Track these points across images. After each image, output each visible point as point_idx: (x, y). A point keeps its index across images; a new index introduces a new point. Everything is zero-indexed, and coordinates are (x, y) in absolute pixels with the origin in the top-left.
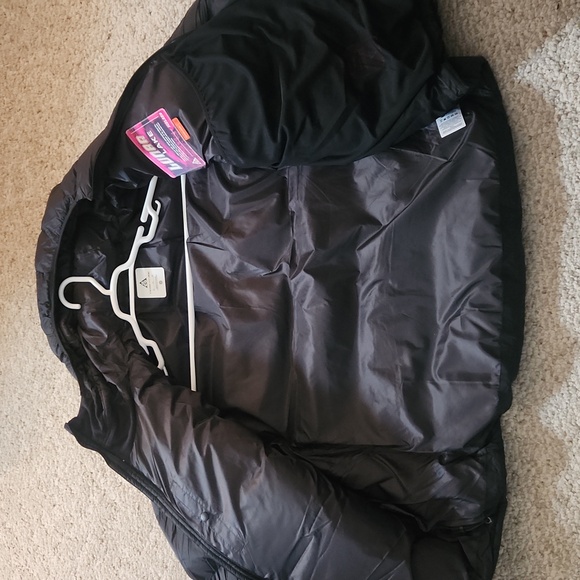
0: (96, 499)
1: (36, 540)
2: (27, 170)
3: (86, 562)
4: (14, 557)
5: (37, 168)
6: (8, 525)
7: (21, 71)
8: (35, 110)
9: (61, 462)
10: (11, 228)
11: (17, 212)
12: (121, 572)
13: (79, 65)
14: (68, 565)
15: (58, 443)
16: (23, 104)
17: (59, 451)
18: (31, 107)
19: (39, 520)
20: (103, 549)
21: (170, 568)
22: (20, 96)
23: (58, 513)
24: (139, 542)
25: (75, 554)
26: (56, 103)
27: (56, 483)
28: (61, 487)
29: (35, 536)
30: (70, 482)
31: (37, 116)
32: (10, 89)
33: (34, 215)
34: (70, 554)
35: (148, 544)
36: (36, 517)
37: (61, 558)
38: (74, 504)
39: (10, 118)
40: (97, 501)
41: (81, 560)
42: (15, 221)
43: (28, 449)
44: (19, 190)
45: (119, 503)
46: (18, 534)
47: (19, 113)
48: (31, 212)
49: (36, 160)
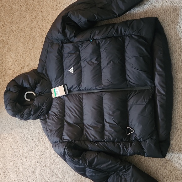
0: (41, 144)
1: (20, 154)
2: (38, 38)
3: (35, 163)
4: (12, 157)
5: (41, 38)
6: (12, 147)
7: (41, 6)
8: (43, 19)
9: (32, 131)
10: (29, 55)
11: (32, 50)
12: (46, 168)
13: (60, 7)
14: (29, 163)
15: (32, 125)
16: (40, 17)
17: (32, 127)
18: (42, 18)
19: (22, 147)
20: (41, 160)
21: (61, 171)
22: (39, 14)
23: (28, 146)
24: (53, 160)
25: (32, 160)
26: (50, 18)
27: (30, 137)
28: (31, 139)
29: (20, 152)
30: (34, 138)
31: (44, 21)
32: (37, 11)
33: (37, 52)
34: (30, 160)
35: (55, 162)
36: (21, 146)
37: (27, 160)
38: (34, 145)
39: (35, 20)
40: (41, 145)
41: (33, 162)
42: (31, 53)
43: (23, 125)
44: (34, 43)
45: (48, 147)
46: (15, 150)
47: (38, 19)
48: (36, 51)
49: (41, 35)
